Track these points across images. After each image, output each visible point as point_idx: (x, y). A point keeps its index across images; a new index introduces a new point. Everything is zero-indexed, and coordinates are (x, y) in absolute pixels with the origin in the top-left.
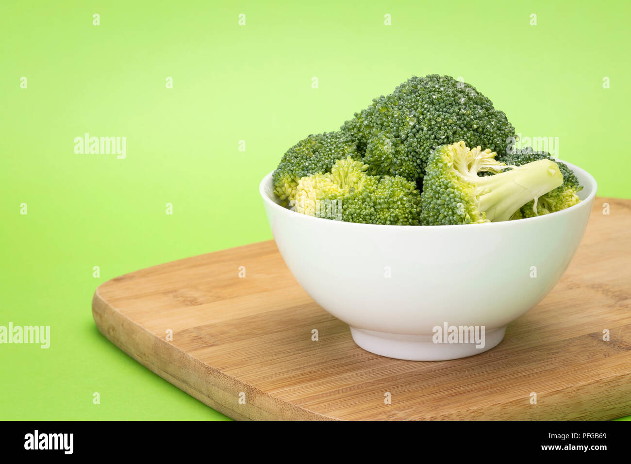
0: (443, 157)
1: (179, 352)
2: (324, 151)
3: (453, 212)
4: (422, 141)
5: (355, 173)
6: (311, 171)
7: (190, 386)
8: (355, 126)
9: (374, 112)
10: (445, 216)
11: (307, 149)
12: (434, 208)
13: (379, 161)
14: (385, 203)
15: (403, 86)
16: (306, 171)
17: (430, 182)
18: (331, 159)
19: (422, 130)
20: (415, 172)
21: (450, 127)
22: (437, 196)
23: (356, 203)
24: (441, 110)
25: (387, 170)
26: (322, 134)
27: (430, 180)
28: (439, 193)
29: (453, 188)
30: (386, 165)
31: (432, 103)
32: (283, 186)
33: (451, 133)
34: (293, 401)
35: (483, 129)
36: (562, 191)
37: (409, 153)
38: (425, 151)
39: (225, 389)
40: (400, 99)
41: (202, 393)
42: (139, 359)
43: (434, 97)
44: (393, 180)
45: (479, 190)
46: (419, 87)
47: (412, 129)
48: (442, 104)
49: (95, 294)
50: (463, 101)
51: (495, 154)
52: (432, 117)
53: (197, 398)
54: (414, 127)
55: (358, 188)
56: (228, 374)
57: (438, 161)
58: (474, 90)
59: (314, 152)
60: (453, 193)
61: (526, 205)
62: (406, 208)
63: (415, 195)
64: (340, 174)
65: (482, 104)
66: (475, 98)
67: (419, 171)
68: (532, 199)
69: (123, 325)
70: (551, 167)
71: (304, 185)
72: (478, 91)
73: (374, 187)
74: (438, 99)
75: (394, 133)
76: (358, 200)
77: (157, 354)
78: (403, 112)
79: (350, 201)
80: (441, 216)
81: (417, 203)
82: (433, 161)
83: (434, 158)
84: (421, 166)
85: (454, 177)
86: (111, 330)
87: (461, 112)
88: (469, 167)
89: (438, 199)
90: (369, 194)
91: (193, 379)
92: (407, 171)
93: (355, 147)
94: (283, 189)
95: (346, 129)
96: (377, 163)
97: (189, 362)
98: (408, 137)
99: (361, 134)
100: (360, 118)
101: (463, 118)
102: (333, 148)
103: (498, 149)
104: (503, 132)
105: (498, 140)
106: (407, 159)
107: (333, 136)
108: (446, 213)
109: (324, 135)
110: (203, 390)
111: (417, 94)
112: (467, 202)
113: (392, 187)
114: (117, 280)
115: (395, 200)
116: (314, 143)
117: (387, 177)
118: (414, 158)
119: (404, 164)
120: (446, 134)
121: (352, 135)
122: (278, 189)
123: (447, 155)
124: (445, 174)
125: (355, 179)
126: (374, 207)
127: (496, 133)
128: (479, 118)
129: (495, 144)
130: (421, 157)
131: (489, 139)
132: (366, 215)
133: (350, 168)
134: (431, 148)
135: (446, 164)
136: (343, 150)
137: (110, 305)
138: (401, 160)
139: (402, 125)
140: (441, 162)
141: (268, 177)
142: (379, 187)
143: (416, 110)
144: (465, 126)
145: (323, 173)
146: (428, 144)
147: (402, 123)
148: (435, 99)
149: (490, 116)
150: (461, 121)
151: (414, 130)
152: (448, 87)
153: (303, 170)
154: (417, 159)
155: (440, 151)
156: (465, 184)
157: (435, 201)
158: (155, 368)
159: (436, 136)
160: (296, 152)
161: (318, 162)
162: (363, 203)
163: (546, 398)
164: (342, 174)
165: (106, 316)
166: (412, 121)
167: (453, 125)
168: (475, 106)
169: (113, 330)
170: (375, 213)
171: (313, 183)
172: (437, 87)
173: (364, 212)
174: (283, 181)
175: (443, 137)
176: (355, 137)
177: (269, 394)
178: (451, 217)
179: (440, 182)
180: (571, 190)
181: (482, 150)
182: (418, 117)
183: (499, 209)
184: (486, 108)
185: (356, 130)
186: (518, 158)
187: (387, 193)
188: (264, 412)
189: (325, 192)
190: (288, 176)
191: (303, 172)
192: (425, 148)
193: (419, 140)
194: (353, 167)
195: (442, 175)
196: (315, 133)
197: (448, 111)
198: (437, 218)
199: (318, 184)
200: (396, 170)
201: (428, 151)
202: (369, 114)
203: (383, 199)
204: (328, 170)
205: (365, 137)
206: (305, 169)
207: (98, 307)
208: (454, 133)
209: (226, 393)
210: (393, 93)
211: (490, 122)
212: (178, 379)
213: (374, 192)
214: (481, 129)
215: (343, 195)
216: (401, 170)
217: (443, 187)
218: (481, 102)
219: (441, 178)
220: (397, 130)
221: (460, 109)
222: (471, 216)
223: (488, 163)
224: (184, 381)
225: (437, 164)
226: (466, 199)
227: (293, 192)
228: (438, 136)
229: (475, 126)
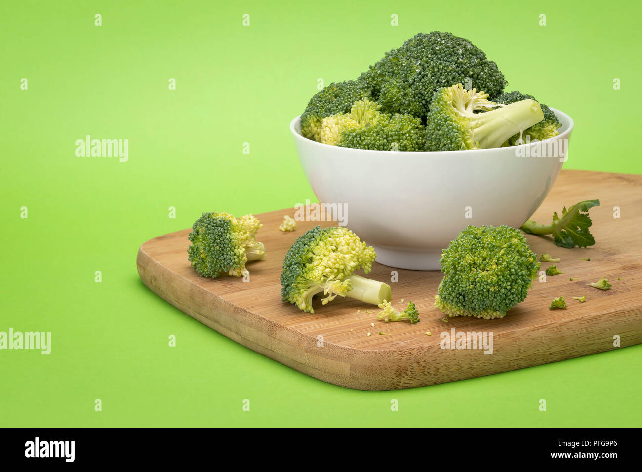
0: (443, 96)
1: (211, 295)
2: (344, 96)
3: (451, 141)
4: (427, 84)
5: (371, 111)
6: (333, 112)
7: (221, 325)
8: (370, 76)
9: (386, 63)
10: (445, 145)
11: (330, 94)
12: (435, 138)
13: (391, 102)
14: (396, 135)
15: (411, 40)
16: (329, 112)
17: (432, 117)
18: (350, 102)
19: (427, 76)
20: (421, 111)
21: (450, 73)
22: (438, 128)
23: (372, 135)
24: (442, 59)
25: (397, 109)
26: (342, 82)
27: (433, 115)
28: (440, 125)
29: (452, 121)
30: (396, 105)
31: (435, 53)
32: (310, 126)
33: (451, 78)
34: (309, 333)
35: (478, 75)
36: (543, 127)
37: (416, 95)
38: (429, 93)
39: (251, 326)
40: (408, 51)
41: (231, 330)
42: (177, 305)
43: (437, 48)
44: (402, 117)
45: (473, 124)
46: (424, 40)
47: (418, 75)
48: (444, 55)
49: (140, 250)
50: (460, 52)
51: (488, 95)
52: (434, 65)
53: (227, 336)
54: (420, 73)
55: (373, 124)
56: (253, 312)
57: (439, 100)
58: (470, 43)
59: (336, 97)
60: (452, 125)
61: (513, 137)
62: (413, 139)
63: (421, 129)
64: (358, 112)
65: (476, 55)
66: (471, 50)
67: (424, 110)
68: (518, 132)
69: (163, 275)
70: (534, 105)
71: (327, 123)
72: (474, 44)
73: (387, 122)
74: (439, 50)
75: (403, 79)
76: (373, 133)
77: (193, 299)
78: (411, 61)
79: (367, 134)
80: (441, 145)
81: (423, 136)
82: (435, 100)
83: (436, 98)
84: (426, 106)
85: (452, 112)
86: (153, 281)
87: (459, 61)
88: (466, 106)
89: (439, 130)
90: (383, 128)
91: (224, 318)
92: (414, 110)
93: (370, 93)
94: (310, 128)
95: (362, 78)
96: (389, 104)
97: (220, 303)
98: (415, 82)
99: (375, 82)
100: (374, 69)
101: (461, 66)
102: (351, 93)
103: (490, 92)
104: (494, 78)
105: (490, 85)
106: (414, 100)
107: (351, 83)
108: (445, 142)
109: (344, 83)
110: (232, 327)
111: (422, 46)
112: (463, 133)
113: (401, 122)
114: (160, 238)
115: (404, 132)
116: (335, 89)
117: (397, 114)
118: (420, 99)
119: (412, 104)
120: (446, 79)
121: (368, 84)
122: (305, 129)
123: (448, 95)
124: (445, 110)
125: (370, 116)
126: (386, 138)
127: (489, 79)
128: (474, 66)
129: (488, 87)
130: (426, 98)
131: (483, 84)
132: (380, 145)
133: (367, 107)
134: (435, 90)
135: (446, 102)
136: (360, 95)
137: (152, 258)
138: (409, 100)
139: (410, 72)
140: (442, 101)
141: (297, 119)
142: (390, 122)
143: (421, 59)
144: (463, 73)
145: (344, 113)
146: (432, 87)
147: (410, 70)
148: (438, 50)
149: (483, 65)
150: (459, 68)
151: (420, 76)
152: (448, 41)
153: (327, 112)
154: (423, 100)
155: (442, 92)
156: (461, 118)
157: (436, 132)
158: (191, 311)
159: (438, 81)
160: (320, 97)
161: (339, 104)
162: (377, 135)
163: (532, 332)
164: (360, 112)
165: (148, 268)
166: (418, 68)
167: (452, 72)
168: (471, 56)
169: (155, 280)
170: (387, 143)
171: (335, 120)
172: (439, 40)
173: (378, 143)
174: (310, 121)
175: (444, 81)
176: (371, 85)
177: (288, 328)
178: (450, 145)
179: (441, 117)
180: (551, 127)
181: (477, 92)
182: (423, 65)
183: (491, 139)
184: (480, 58)
185: (371, 79)
186: (507, 100)
187: (397, 127)
188: (284, 344)
189: (345, 127)
190: (314, 117)
191: (326, 113)
192: (429, 91)
193: (424, 84)
194: (369, 107)
195: (442, 111)
196: (336, 82)
197: (448, 60)
198: (439, 147)
199: (339, 121)
200: (405, 110)
201: (432, 93)
202: (382, 65)
203: (394, 131)
204: (347, 110)
205: (379, 85)
206: (328, 110)
207: (142, 262)
208: (454, 78)
209: (252, 329)
210: (402, 46)
211: (484, 70)
212: (211, 319)
213: (386, 126)
214: (476, 75)
215: (361, 129)
216: (409, 109)
217: (443, 120)
218: (475, 52)
219: (442, 113)
220: (406, 76)
221: (458, 59)
222: (466, 144)
223: (481, 102)
224: (216, 321)
225: (438, 103)
226: (462, 130)
227: (318, 130)
228: (440, 80)
229: (471, 73)
